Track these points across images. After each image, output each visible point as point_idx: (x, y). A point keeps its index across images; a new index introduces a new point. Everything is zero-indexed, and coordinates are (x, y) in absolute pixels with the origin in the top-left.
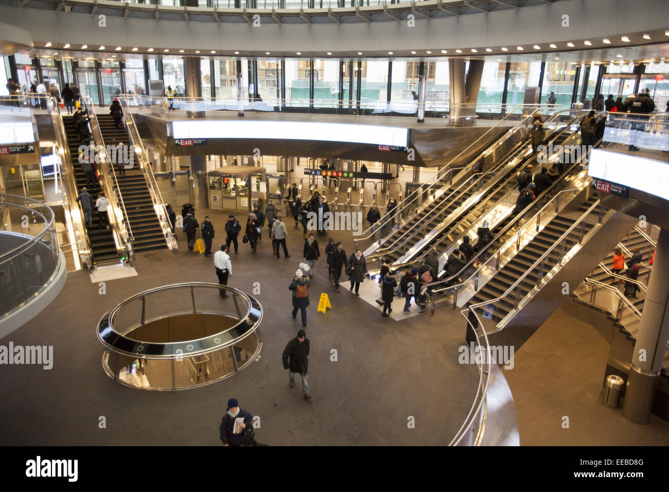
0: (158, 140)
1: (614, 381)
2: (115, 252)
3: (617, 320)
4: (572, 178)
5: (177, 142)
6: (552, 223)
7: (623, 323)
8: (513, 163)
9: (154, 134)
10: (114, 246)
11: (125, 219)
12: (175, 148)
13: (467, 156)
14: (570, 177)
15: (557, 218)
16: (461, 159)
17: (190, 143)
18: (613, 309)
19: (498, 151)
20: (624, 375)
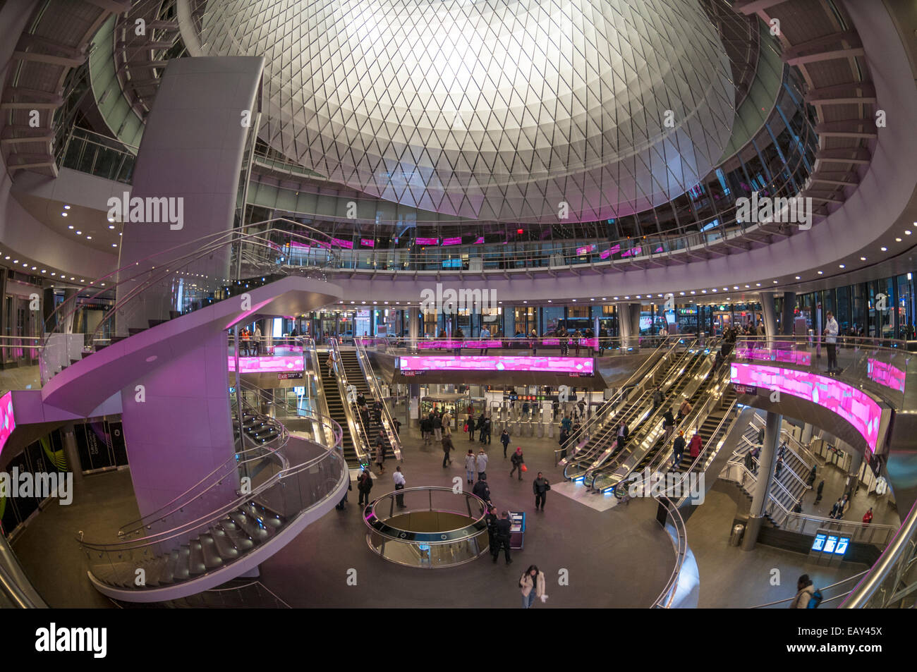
0: (385, 371)
1: (738, 529)
2: (357, 460)
3: (742, 486)
4: (712, 390)
5: (402, 373)
6: (706, 422)
7: (745, 487)
8: (669, 383)
9: (381, 366)
10: (355, 455)
11: (363, 433)
12: (400, 377)
13: (636, 377)
14: (710, 390)
15: (708, 418)
16: (633, 380)
17: (412, 374)
18: (739, 479)
19: (656, 374)
20: (744, 523)
